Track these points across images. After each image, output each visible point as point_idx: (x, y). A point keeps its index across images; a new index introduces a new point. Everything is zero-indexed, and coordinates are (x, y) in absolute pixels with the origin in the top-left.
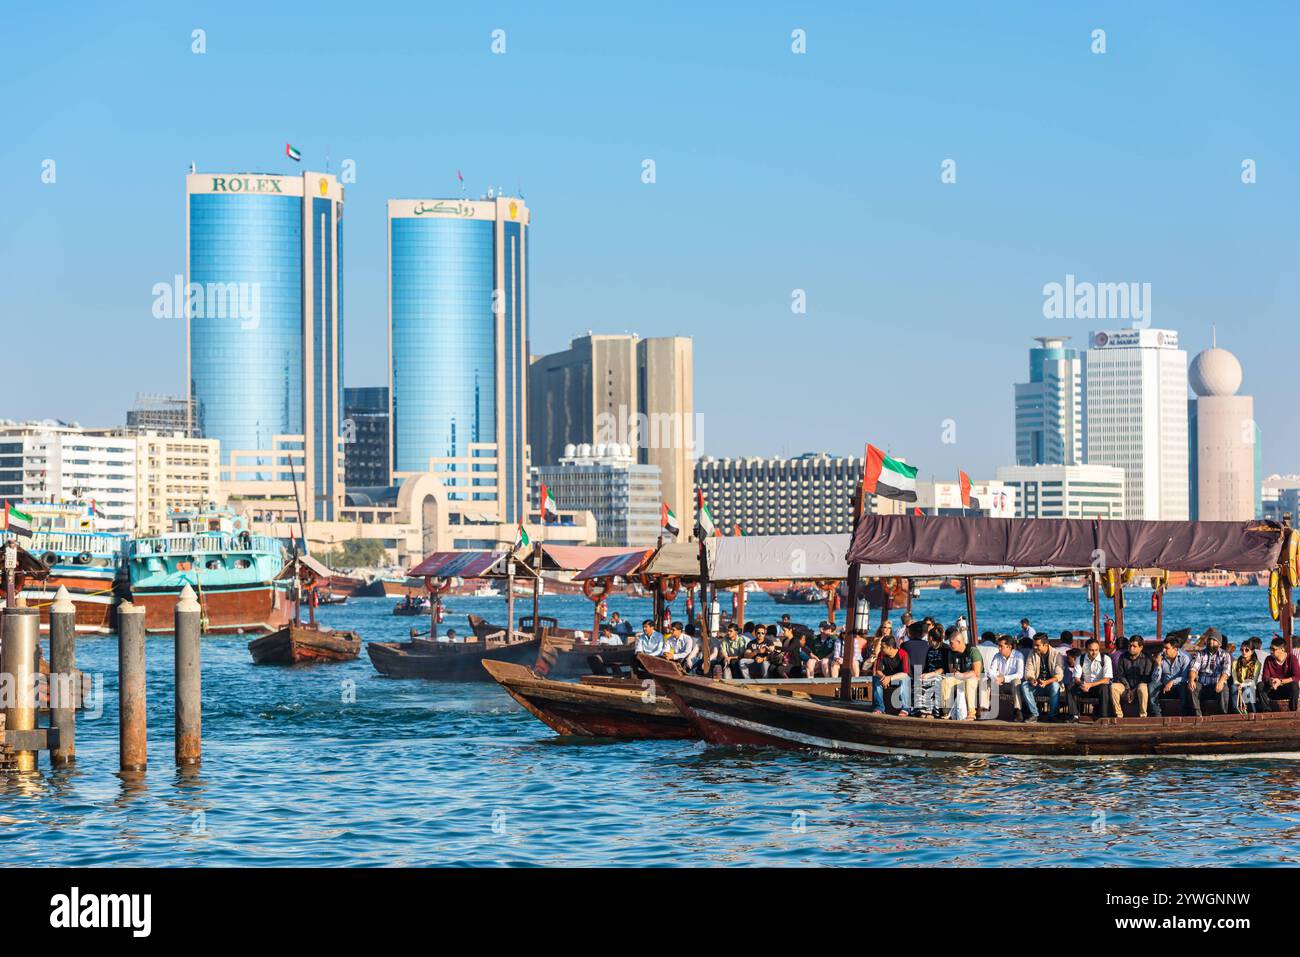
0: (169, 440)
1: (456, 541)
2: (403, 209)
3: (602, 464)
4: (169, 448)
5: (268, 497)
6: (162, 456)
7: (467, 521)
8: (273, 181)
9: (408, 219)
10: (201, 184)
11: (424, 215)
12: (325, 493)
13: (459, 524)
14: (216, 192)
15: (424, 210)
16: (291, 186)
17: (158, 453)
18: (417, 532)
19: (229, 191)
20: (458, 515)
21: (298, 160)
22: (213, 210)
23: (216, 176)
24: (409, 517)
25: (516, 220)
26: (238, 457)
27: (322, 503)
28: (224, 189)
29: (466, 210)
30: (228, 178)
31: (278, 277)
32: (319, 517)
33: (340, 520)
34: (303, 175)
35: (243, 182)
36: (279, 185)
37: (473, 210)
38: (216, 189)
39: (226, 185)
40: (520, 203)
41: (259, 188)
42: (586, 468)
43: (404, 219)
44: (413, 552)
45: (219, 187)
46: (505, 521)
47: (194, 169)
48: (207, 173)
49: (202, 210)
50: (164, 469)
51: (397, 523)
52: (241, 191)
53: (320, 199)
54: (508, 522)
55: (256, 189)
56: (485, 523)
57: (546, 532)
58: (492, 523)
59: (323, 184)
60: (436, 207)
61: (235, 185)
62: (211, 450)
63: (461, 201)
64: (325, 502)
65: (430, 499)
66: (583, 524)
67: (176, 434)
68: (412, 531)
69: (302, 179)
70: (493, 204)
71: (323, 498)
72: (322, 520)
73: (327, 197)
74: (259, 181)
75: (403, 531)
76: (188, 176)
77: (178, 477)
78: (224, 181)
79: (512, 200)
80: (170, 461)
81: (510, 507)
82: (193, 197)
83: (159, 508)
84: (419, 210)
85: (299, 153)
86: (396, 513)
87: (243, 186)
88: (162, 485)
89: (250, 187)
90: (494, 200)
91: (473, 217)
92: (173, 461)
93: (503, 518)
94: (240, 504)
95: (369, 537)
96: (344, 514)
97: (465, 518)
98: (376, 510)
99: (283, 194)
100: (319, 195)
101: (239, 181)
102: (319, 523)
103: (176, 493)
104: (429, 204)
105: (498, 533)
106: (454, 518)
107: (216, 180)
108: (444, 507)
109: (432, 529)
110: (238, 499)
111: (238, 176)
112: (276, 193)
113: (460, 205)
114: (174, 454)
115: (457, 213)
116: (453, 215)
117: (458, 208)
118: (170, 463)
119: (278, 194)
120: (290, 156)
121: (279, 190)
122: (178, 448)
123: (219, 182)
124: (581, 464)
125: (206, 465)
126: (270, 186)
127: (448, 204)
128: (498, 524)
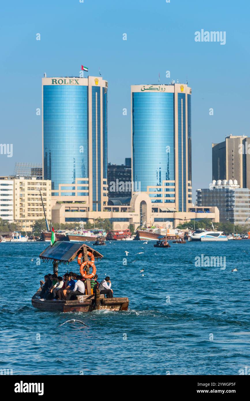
0: (30, 181)
1: (155, 219)
2: (137, 89)
3: (225, 188)
4: (29, 184)
5: (74, 202)
6: (26, 187)
7: (161, 211)
8: (75, 80)
9: (139, 93)
10: (48, 82)
11: (145, 91)
12: (97, 200)
13: (158, 212)
14: (53, 85)
15: (145, 89)
16: (83, 82)
17: (24, 185)
18: (137, 215)
19: (58, 84)
20: (157, 209)
21: (87, 71)
22: (52, 91)
23: (54, 78)
24: (134, 210)
25: (184, 92)
26: (62, 187)
27: (96, 204)
28: (56, 83)
29: (162, 89)
30: (58, 79)
31: (78, 117)
32: (94, 210)
33: (104, 211)
34: (88, 78)
35: (64, 81)
36: (78, 82)
37: (165, 89)
38: (53, 83)
39: (57, 82)
40: (185, 86)
41: (70, 83)
42: (220, 189)
43: (137, 93)
44: (136, 223)
45: (54, 83)
46: (178, 211)
47: (46, 76)
48: (50, 77)
49: (48, 91)
50: (26, 192)
51: (129, 212)
52: (63, 84)
53: (96, 87)
54: (179, 211)
55: (69, 83)
56: (169, 212)
57: (196, 215)
58: (172, 212)
59: (96, 81)
60: (149, 88)
61: (61, 82)
62: (48, 184)
63: (160, 86)
64: (97, 204)
65: (143, 203)
66: (214, 212)
67: (32, 178)
68: (135, 215)
69: (87, 79)
70: (173, 86)
71: (97, 202)
72: (96, 211)
73: (98, 86)
74: (70, 80)
75: (131, 215)
76: (42, 78)
77: (33, 195)
78: (56, 80)
79: (182, 84)
80: (29, 189)
81: (180, 205)
82: (44, 86)
83: (24, 207)
84: (143, 89)
85: (87, 68)
86: (129, 208)
87: (64, 83)
88: (26, 197)
89: (66, 83)
90: (174, 85)
91: (165, 91)
92: (31, 188)
93: (177, 210)
94: (60, 205)
95: (116, 217)
96: (106, 208)
97: (160, 209)
98: (120, 207)
99: (80, 85)
100: (95, 85)
101: (62, 80)
102: (94, 212)
103: (32, 201)
104: (147, 87)
105: (174, 215)
106: (155, 210)
107: (53, 80)
108: (150, 206)
109: (145, 214)
110: (60, 203)
111: (61, 78)
112: (76, 84)
113: (159, 87)
114: (31, 186)
115: (158, 90)
116: (157, 91)
117: (159, 88)
118: (30, 189)
119: (78, 85)
120: (84, 70)
121: (78, 83)
122: (33, 184)
123: (54, 81)
124: (217, 188)
125: (46, 190)
126: (75, 82)
127: (154, 87)
128: (175, 212)
